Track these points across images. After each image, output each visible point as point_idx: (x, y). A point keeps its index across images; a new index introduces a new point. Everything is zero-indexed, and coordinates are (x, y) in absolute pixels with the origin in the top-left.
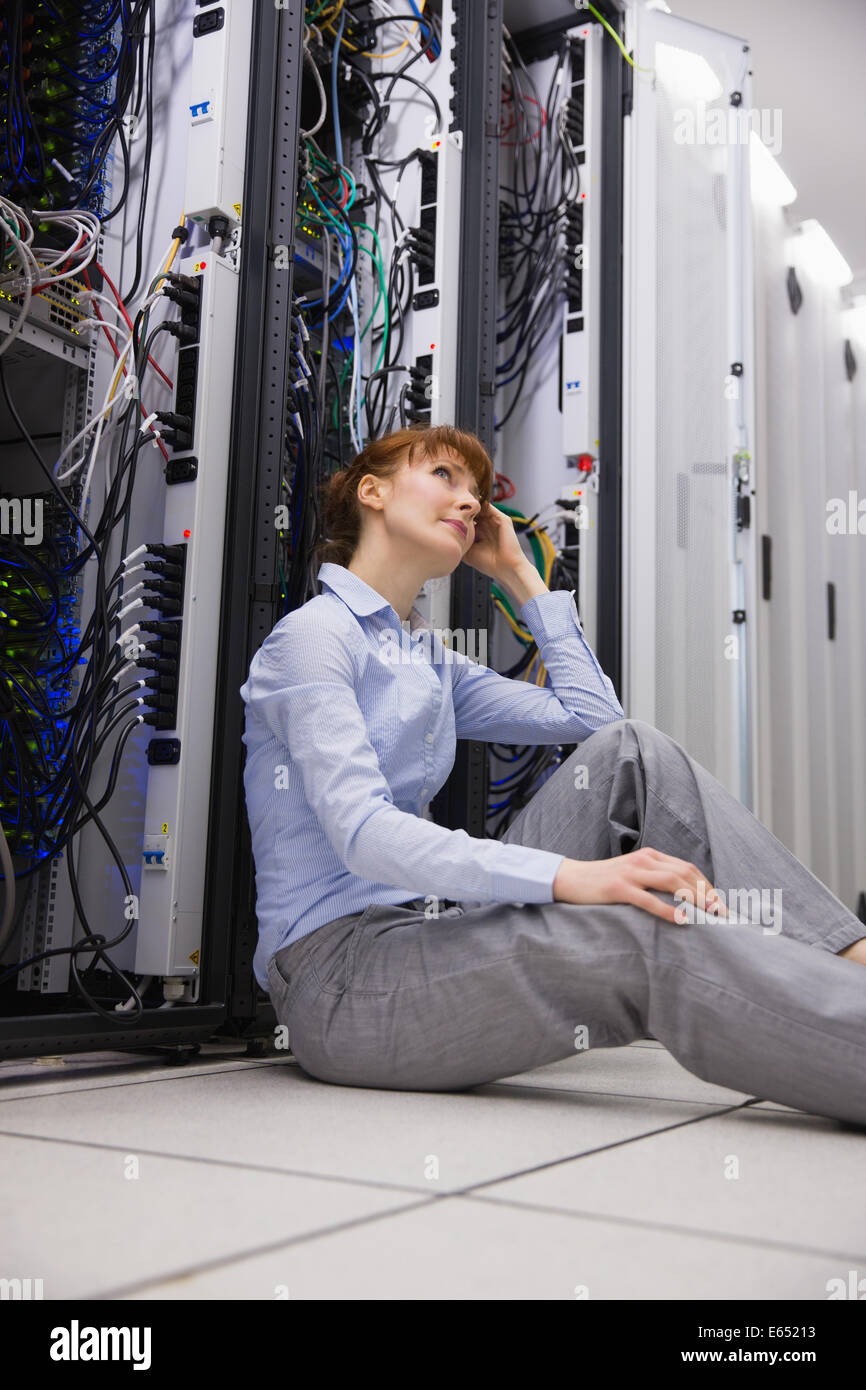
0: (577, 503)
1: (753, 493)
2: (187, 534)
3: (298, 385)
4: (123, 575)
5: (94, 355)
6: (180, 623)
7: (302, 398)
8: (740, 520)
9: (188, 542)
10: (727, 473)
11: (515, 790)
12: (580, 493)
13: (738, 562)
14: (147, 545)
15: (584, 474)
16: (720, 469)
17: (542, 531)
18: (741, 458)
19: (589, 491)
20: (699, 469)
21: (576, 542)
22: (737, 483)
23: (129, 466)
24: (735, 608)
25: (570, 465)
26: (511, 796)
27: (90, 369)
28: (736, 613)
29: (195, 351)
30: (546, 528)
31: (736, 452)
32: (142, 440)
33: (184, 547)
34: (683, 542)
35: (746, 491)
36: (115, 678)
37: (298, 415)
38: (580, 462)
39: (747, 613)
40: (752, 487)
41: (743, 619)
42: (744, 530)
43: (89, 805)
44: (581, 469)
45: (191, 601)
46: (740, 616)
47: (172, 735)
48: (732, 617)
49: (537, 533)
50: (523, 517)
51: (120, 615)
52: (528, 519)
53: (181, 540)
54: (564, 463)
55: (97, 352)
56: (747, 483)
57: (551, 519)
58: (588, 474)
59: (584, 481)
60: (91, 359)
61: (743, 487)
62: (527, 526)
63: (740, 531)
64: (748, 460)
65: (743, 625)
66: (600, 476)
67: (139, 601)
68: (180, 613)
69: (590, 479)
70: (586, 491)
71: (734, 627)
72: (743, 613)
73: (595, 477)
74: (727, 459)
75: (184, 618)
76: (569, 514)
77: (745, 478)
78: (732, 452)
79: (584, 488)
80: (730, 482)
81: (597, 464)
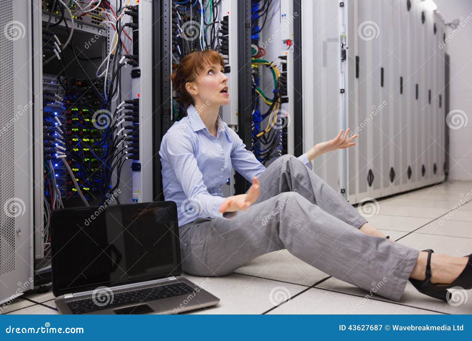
0: (286, 56)
1: (347, 48)
2: (139, 95)
3: (178, 36)
4: (117, 112)
5: (109, 32)
6: (138, 125)
7: (179, 40)
8: (343, 58)
9: (139, 98)
10: (338, 41)
11: (266, 155)
12: (287, 53)
13: (342, 73)
14: (125, 101)
15: (288, 46)
16: (336, 40)
17: (275, 66)
18: (343, 37)
19: (290, 52)
20: (329, 40)
21: (286, 70)
22: (341, 45)
23: (116, 76)
24: (341, 88)
25: (284, 43)
26: (265, 157)
27: (108, 36)
28: (341, 90)
29: (138, 32)
30: (276, 65)
31: (341, 34)
32: (120, 66)
33: (138, 100)
34: (325, 64)
35: (345, 48)
36: (117, 146)
37: (178, 47)
38: (288, 42)
39: (345, 90)
40: (347, 46)
41: (344, 92)
42: (344, 61)
43: (110, 189)
44: (288, 44)
45: (141, 118)
46: (343, 91)
47: (139, 162)
48: (340, 91)
49: (273, 68)
50: (268, 62)
51: (117, 126)
52: (270, 63)
53: (137, 97)
54: (283, 42)
55: (110, 31)
56: (345, 45)
57: (278, 62)
58: (290, 46)
59: (289, 48)
60: (108, 33)
61: (344, 46)
62: (270, 65)
63: (342, 62)
64: (345, 38)
65: (344, 94)
66: (294, 46)
67: (123, 120)
68: (138, 122)
69: (291, 47)
70: (289, 53)
71: (341, 95)
72: (344, 90)
73: (292, 47)
74: (338, 37)
75: (139, 124)
76: (284, 61)
77: (344, 43)
78: (340, 34)
79: (288, 51)
80: (339, 44)
81: (293, 42)
